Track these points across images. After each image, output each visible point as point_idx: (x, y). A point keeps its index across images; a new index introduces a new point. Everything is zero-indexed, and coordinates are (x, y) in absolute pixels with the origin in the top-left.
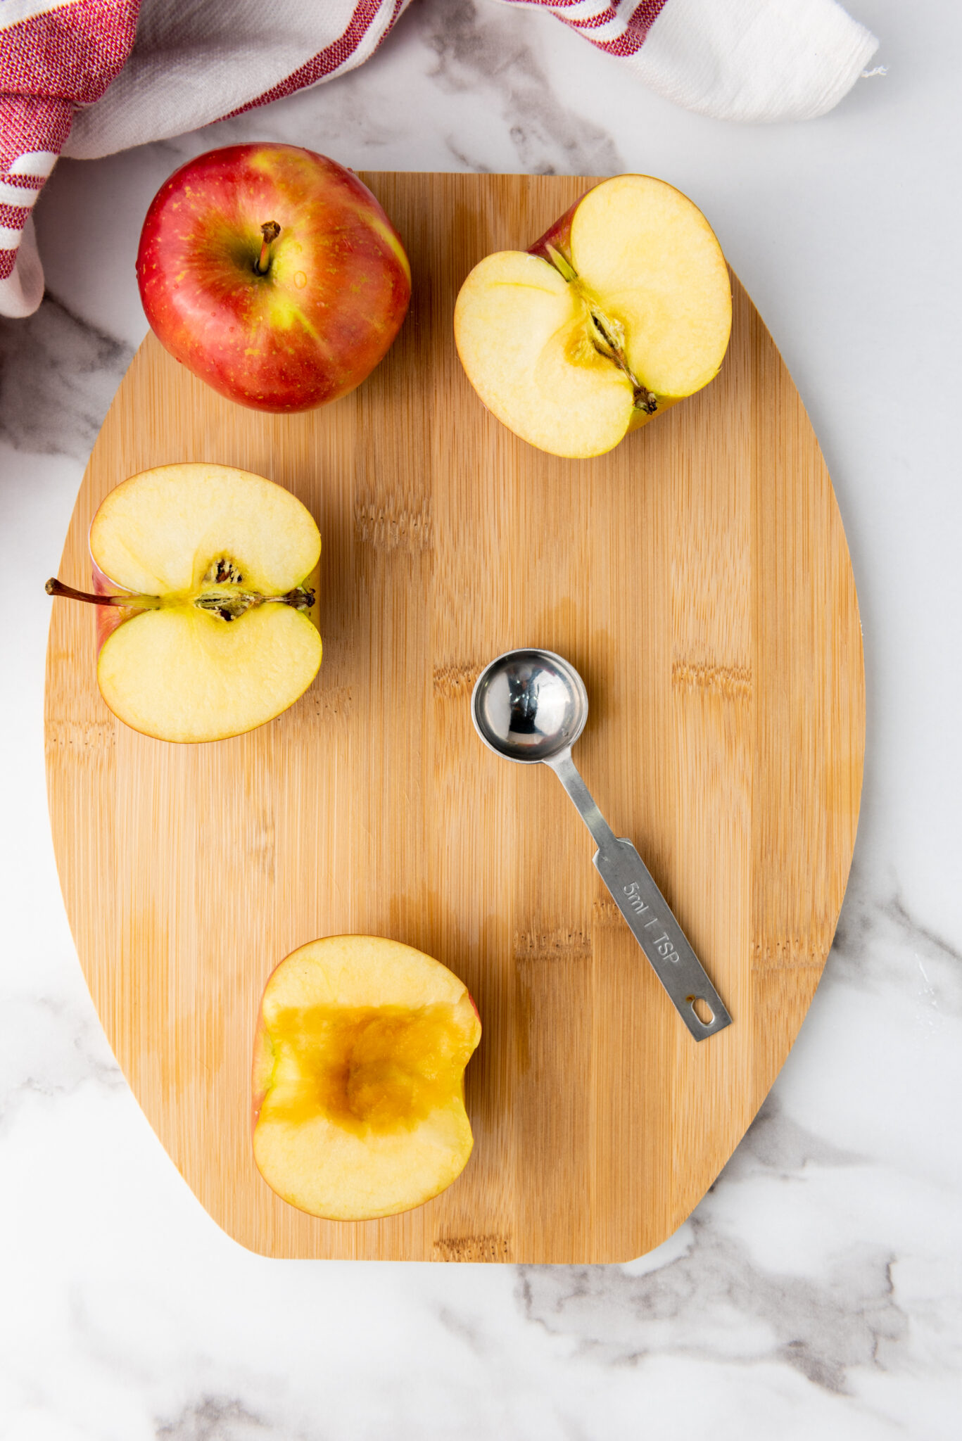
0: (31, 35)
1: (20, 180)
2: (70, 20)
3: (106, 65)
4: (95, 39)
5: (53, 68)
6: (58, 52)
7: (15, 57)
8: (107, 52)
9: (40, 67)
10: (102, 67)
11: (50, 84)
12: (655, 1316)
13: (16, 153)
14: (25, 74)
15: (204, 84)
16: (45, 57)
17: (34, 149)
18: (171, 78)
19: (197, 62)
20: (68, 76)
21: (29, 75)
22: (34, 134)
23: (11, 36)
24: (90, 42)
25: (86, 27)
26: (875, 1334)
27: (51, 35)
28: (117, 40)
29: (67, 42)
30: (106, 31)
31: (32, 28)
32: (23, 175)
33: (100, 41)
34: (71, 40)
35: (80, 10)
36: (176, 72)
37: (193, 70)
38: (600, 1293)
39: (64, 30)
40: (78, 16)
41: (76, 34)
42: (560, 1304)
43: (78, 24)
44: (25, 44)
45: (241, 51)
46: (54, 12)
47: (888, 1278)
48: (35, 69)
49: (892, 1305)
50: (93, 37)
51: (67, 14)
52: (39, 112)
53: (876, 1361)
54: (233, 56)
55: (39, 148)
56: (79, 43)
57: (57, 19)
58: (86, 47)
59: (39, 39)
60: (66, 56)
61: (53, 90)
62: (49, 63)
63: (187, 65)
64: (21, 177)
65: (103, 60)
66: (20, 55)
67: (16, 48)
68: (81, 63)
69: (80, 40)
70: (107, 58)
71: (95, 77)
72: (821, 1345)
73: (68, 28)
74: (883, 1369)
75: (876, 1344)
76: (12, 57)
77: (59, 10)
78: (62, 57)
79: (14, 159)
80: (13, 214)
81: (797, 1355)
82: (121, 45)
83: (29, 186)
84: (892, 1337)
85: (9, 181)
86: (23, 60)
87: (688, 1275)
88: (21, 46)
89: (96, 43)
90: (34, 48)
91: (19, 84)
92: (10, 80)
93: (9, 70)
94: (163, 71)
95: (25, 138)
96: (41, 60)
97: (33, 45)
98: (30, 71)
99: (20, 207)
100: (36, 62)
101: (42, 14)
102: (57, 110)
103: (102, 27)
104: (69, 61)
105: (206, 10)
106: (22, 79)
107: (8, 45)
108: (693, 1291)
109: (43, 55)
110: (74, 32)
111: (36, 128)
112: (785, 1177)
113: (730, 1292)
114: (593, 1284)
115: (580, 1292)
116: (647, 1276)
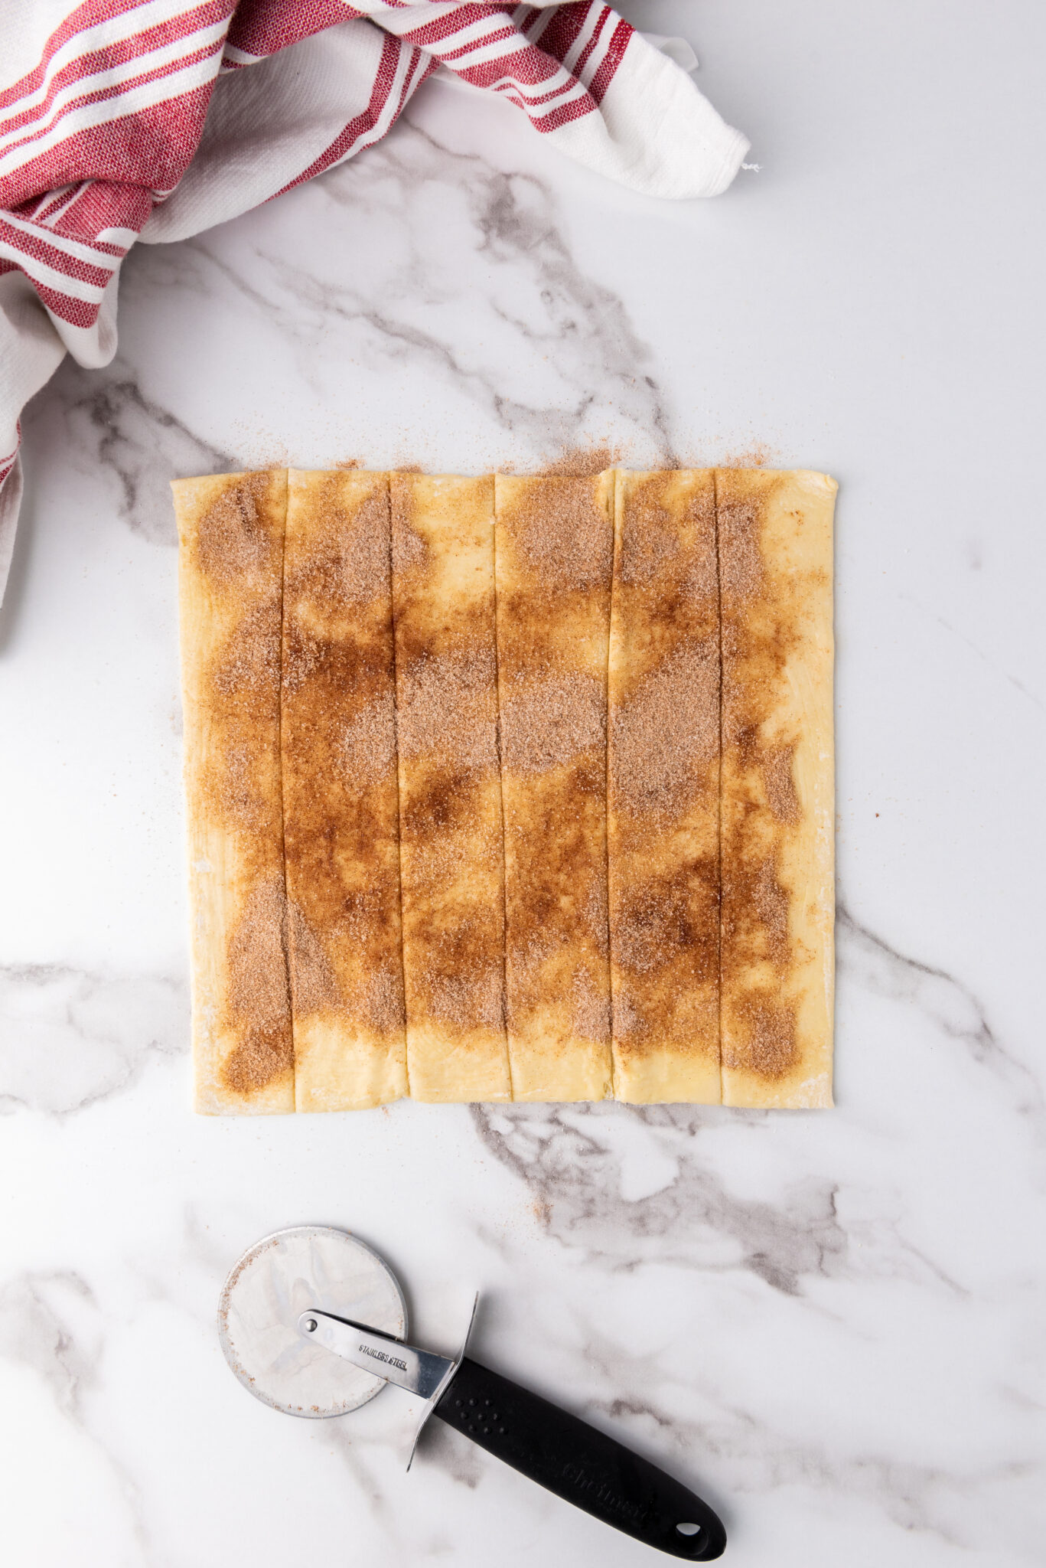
0: (119, 131)
1: (103, 246)
2: (152, 120)
3: (178, 159)
4: (171, 137)
5: (134, 158)
6: (140, 146)
7: (105, 147)
8: (180, 147)
9: (124, 156)
10: (174, 160)
11: (131, 170)
12: (647, 1233)
13: (101, 227)
14: (112, 161)
15: (256, 170)
16: (129, 149)
17: (115, 225)
18: (230, 169)
19: (249, 153)
20: (147, 165)
21: (115, 163)
22: (117, 214)
23: (103, 131)
24: (167, 138)
25: (164, 126)
26: (821, 1248)
27: (136, 132)
28: (188, 137)
29: (148, 138)
30: (179, 130)
31: (120, 125)
32: (106, 243)
33: (175, 138)
34: (152, 137)
35: (160, 111)
36: (234, 163)
37: (247, 160)
38: (605, 1215)
39: (147, 128)
40: (159, 117)
41: (157, 132)
42: (572, 1223)
43: (158, 123)
44: (114, 138)
45: (282, 140)
46: (140, 113)
47: (832, 1204)
48: (120, 158)
49: (835, 1225)
50: (169, 135)
51: (149, 115)
52: (122, 199)
53: (822, 1269)
54: (276, 145)
55: (120, 225)
56: (158, 140)
57: (142, 119)
58: (164, 143)
59: (126, 135)
60: (146, 149)
61: (134, 175)
62: (131, 154)
63: (242, 156)
64: (103, 244)
65: (176, 154)
66: (108, 145)
67: (106, 141)
68: (158, 156)
69: (160, 137)
70: (179, 153)
71: (169, 168)
72: (779, 1257)
73: (150, 127)
74: (827, 1275)
75: (822, 1256)
76: (103, 147)
77: (144, 112)
78: (142, 150)
79: (99, 231)
80: (96, 273)
81: (760, 1264)
82: (192, 142)
83: (109, 252)
84: (835, 1250)
85: (94, 246)
86: (111, 150)
87: (674, 1201)
88: (110, 139)
89: (171, 140)
90: (120, 141)
91: (107, 169)
92: (100, 165)
93: (99, 157)
94: (223, 164)
95: (109, 217)
96: (125, 151)
97: (120, 139)
98: (116, 159)
99: (102, 268)
100: (121, 152)
101: (130, 114)
102: (137, 198)
103: (177, 126)
104: (148, 154)
105: (252, 107)
106: (109, 165)
107: (100, 137)
108: (678, 1214)
109: (127, 147)
110: (155, 130)
111: (119, 210)
112: (752, 1124)
113: (707, 1214)
114: (599, 1208)
115: (588, 1214)
116: (642, 1201)
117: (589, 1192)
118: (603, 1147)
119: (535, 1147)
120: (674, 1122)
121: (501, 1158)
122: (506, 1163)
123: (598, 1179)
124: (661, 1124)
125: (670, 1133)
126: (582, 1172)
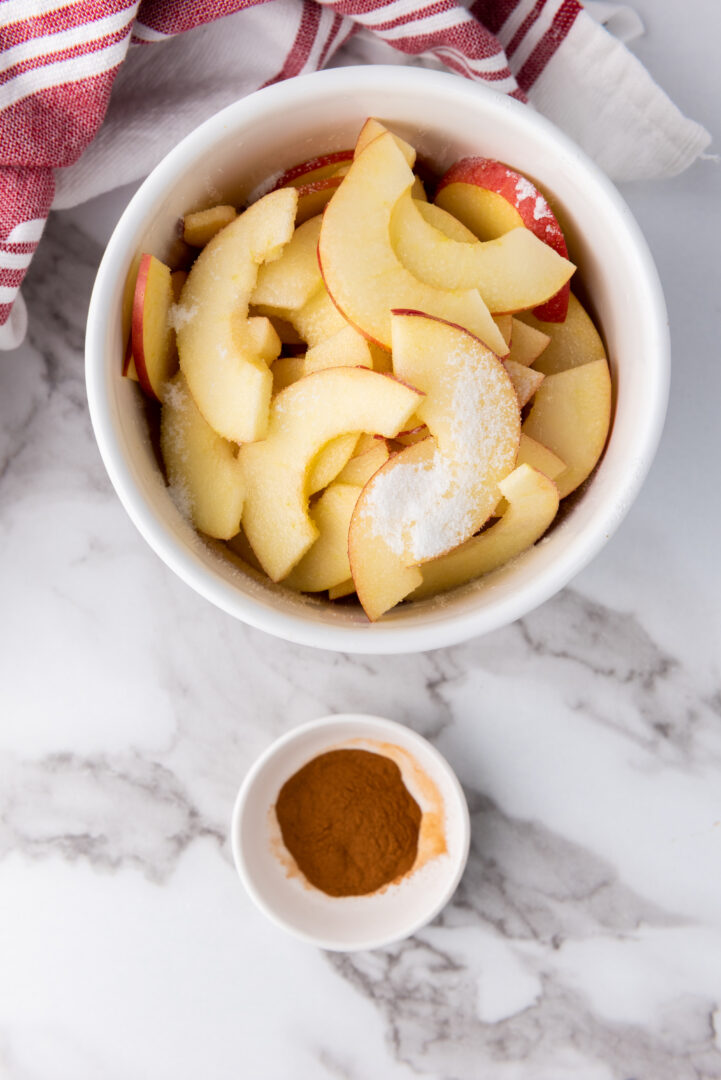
0: (19, 116)
2: (51, 100)
6: (43, 129)
9: (28, 143)
11: (37, 157)
12: (507, 1058)
23: (3, 119)
24: (69, 116)
25: (65, 105)
26: (699, 1073)
27: (36, 114)
29: (50, 118)
30: (82, 108)
31: (20, 109)
33: (77, 116)
35: (61, 91)
38: (460, 1038)
39: (47, 109)
40: (59, 97)
41: (57, 111)
42: (425, 1048)
43: (58, 103)
46: (38, 94)
47: (711, 1025)
48: (24, 146)
49: (714, 1048)
50: (71, 113)
51: (49, 95)
56: (59, 119)
57: (41, 100)
58: (66, 122)
59: (27, 119)
60: (49, 131)
69: (60, 115)
78: (46, 133)
87: (537, 1023)
89: (74, 118)
100: (25, 139)
101: (28, 95)
103: (79, 104)
104: (52, 136)
108: (541, 1037)
110: (55, 110)
112: (621, 937)
113: (574, 1037)
114: (454, 1030)
115: (442, 1036)
116: (501, 1023)
117: (443, 1012)
118: (458, 961)
119: (383, 963)
120: (535, 935)
121: (345, 975)
122: (352, 981)
123: (453, 999)
124: (522, 937)
125: (531, 947)
126: (435, 990)
